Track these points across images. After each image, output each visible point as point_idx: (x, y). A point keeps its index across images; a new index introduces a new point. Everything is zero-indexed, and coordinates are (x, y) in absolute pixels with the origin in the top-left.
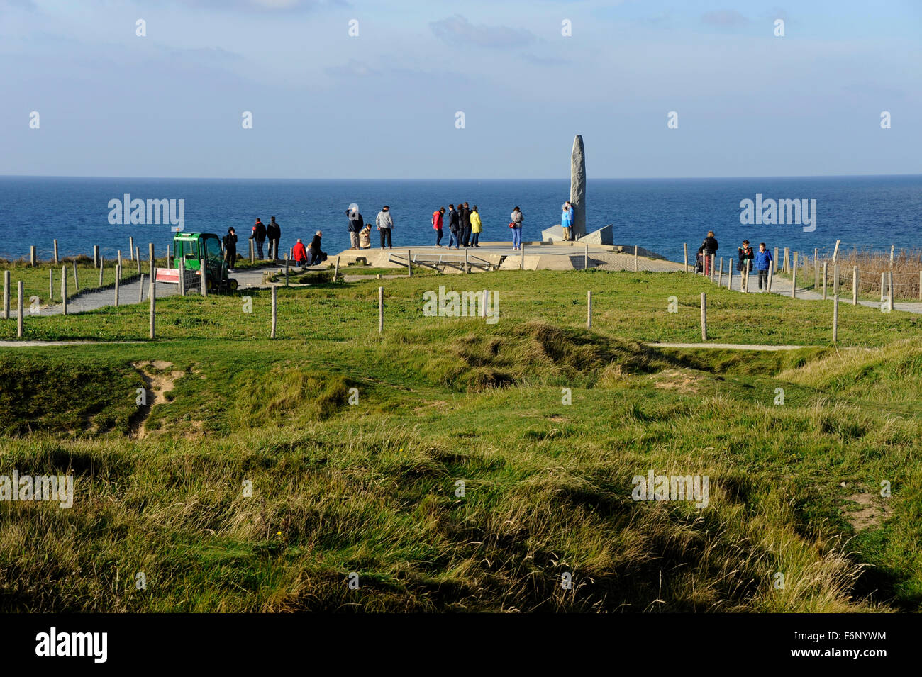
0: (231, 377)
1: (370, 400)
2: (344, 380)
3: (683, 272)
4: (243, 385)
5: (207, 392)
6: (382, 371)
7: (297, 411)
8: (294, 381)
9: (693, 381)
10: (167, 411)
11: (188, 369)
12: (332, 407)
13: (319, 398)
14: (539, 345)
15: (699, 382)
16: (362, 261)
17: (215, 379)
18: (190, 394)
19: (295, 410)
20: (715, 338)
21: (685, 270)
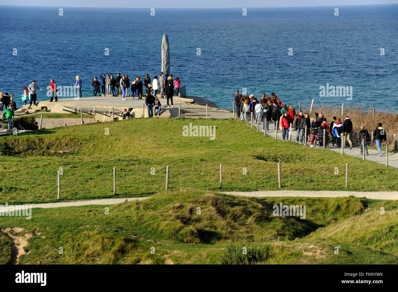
0: (59, 237)
1: (139, 250)
2: (124, 239)
3: (233, 119)
4: (67, 242)
5: (47, 247)
6: (139, 230)
7: (100, 258)
8: (97, 241)
9: (322, 251)
10: (28, 259)
11: (34, 232)
12: (119, 255)
13: (112, 251)
14: (214, 209)
15: (326, 252)
16: (45, 109)
17: (50, 239)
18: (38, 248)
19: (99, 257)
20: (285, 187)
21: (234, 118)
